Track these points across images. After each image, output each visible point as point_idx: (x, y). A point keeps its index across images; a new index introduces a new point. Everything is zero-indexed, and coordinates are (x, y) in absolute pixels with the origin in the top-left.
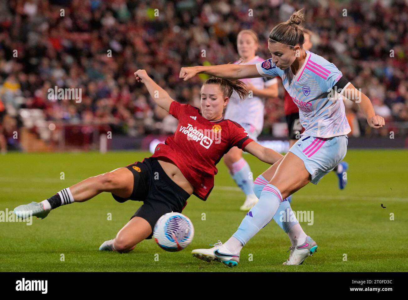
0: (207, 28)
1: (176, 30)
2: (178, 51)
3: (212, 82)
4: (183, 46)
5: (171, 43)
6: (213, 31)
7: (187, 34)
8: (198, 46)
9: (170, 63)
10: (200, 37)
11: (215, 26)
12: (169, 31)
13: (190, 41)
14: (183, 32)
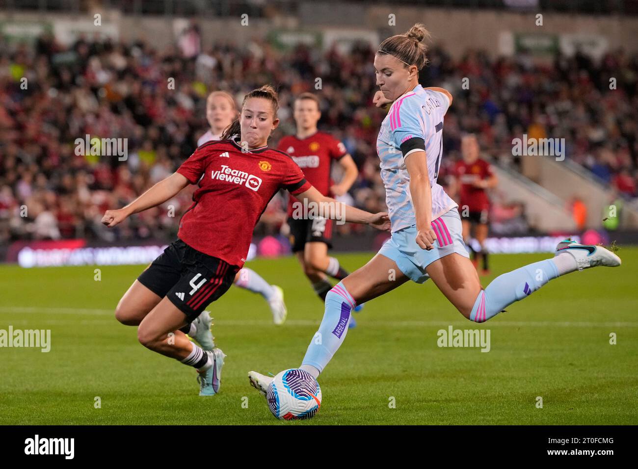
0: (94, 90)
1: (52, 93)
2: (55, 123)
3: (262, 96)
4: (61, 116)
5: (45, 113)
6: (103, 94)
7: (67, 100)
8: (83, 116)
9: (44, 139)
10: (86, 102)
11: (106, 86)
12: (42, 96)
13: (71, 109)
14: (62, 96)
